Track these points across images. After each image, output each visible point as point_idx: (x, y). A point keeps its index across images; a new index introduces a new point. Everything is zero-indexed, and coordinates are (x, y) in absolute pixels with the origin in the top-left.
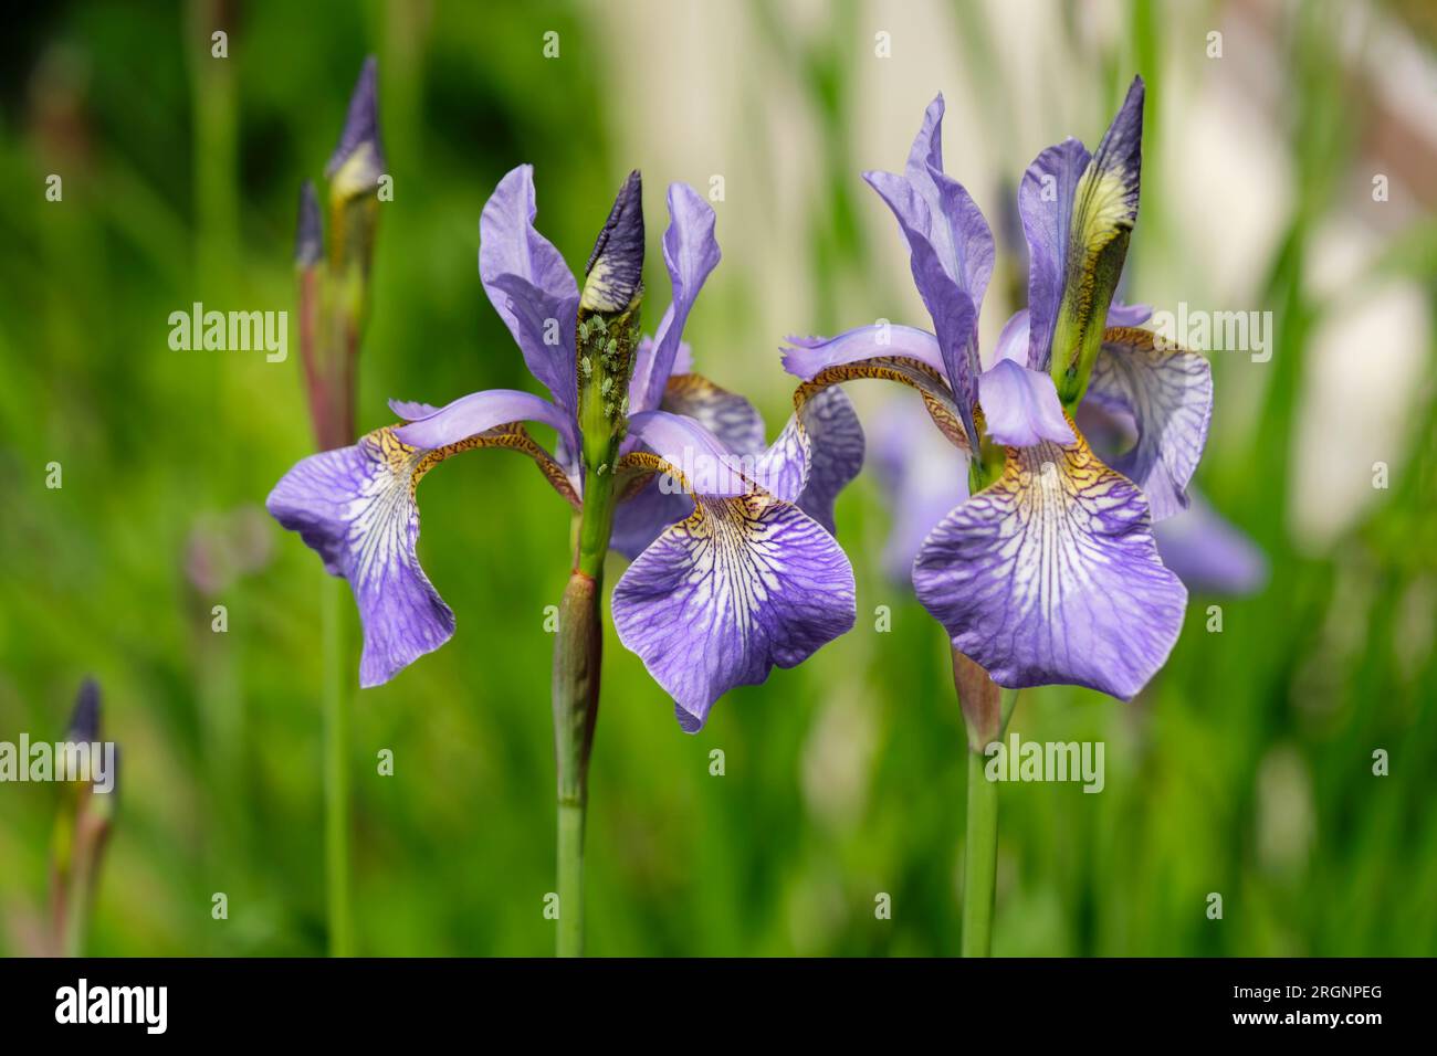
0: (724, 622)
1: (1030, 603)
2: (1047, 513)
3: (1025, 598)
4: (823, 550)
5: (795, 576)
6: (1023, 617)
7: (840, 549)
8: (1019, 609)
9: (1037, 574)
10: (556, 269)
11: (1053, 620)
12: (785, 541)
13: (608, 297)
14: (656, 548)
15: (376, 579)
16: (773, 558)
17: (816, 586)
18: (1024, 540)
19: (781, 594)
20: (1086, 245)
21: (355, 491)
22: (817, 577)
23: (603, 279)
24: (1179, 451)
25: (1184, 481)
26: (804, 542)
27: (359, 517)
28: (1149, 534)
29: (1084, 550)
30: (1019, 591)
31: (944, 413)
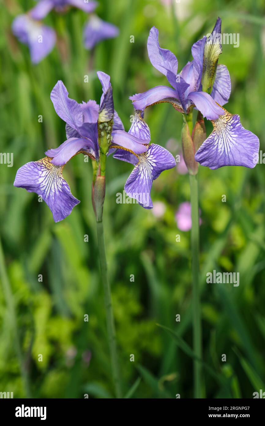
0: (148, 180)
1: (222, 152)
2: (222, 131)
3: (221, 152)
4: (161, 151)
5: (160, 162)
6: (221, 156)
7: (166, 150)
8: (219, 154)
9: (223, 146)
10: (75, 105)
11: (229, 155)
12: (153, 153)
13: (108, 118)
14: (133, 173)
15: (52, 196)
16: (153, 159)
17: (166, 162)
18: (219, 139)
19: (157, 167)
20: (212, 60)
21: (38, 175)
22: (165, 160)
23: (106, 114)
24: (222, 89)
25: (227, 97)
26: (156, 151)
27: (42, 182)
28: (240, 123)
29: (232, 136)
30: (219, 151)
31: (177, 106)
